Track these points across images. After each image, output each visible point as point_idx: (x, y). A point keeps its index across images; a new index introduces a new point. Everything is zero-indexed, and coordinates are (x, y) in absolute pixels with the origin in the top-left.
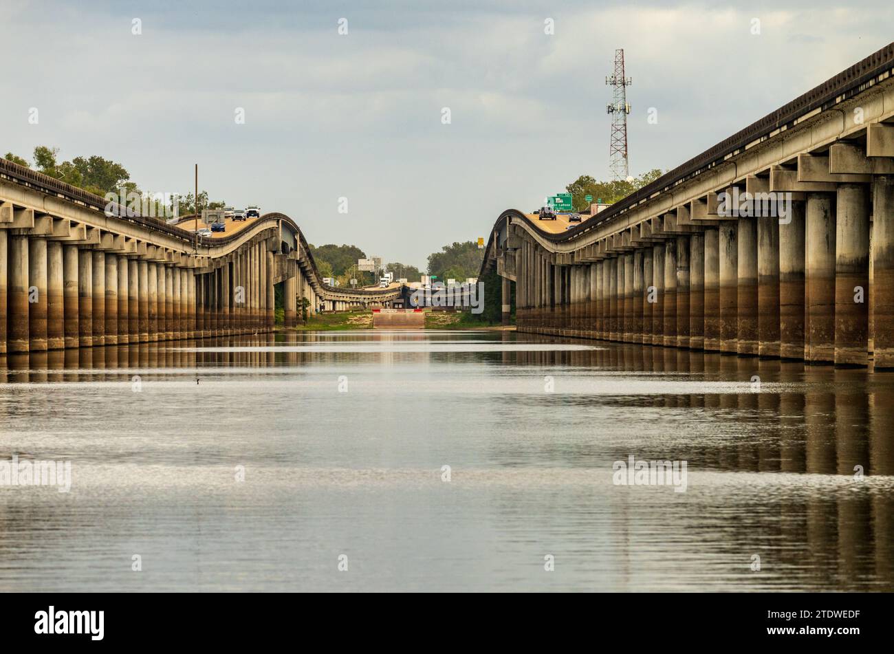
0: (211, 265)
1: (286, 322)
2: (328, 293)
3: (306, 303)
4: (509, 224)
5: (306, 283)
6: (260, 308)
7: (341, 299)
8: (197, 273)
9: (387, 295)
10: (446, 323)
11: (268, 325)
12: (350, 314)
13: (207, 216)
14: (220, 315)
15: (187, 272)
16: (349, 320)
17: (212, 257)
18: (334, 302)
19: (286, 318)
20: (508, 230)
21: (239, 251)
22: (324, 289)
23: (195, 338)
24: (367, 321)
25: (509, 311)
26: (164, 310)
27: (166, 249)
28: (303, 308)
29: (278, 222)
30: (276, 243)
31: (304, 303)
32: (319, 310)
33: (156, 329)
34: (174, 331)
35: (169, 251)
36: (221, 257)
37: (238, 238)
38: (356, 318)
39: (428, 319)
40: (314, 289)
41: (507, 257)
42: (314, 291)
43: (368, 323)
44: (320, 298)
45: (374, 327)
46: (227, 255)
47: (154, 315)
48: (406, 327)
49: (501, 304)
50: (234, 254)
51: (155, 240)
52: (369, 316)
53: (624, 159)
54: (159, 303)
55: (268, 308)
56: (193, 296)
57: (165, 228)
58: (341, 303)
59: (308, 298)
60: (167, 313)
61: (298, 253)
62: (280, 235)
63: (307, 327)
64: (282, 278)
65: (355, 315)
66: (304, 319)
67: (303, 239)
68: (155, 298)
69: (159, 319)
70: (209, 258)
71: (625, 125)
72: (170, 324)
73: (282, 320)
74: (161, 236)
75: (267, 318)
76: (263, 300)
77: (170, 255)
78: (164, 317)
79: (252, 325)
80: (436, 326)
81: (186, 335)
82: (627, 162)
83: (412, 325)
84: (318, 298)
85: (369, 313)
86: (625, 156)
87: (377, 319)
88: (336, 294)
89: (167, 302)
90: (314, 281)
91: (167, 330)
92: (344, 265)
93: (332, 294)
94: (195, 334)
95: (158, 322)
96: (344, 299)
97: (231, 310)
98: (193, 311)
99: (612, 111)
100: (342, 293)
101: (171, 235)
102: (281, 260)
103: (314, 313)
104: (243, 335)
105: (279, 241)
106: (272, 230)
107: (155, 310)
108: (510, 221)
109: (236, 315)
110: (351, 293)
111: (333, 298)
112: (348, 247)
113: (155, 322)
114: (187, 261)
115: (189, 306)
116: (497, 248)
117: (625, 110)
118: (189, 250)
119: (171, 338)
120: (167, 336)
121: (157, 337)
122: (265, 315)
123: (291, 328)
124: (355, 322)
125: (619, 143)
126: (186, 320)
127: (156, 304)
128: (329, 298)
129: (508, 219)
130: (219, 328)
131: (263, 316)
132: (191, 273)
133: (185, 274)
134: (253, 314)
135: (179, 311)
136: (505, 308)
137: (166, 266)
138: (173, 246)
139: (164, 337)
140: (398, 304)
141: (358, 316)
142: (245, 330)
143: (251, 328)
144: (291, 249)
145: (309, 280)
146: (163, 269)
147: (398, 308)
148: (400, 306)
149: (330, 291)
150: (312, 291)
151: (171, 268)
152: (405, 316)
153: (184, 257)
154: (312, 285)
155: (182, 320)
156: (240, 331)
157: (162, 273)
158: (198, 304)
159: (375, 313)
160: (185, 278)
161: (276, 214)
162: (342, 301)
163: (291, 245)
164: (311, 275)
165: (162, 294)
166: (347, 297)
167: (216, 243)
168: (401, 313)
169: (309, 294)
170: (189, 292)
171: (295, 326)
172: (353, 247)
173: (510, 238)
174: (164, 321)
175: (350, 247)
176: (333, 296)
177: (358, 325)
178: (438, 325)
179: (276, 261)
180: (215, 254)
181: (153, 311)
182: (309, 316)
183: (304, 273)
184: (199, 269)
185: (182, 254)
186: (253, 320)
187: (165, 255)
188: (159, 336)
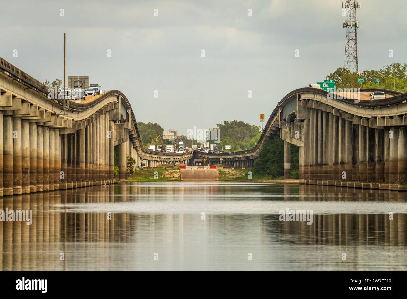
0: (74, 126)
1: (120, 175)
2: (146, 155)
3: (133, 161)
4: (299, 100)
5: (132, 146)
6: (105, 165)
7: (154, 159)
8: (62, 133)
9: (184, 157)
10: (234, 177)
11: (110, 178)
12: (163, 170)
13: (73, 82)
14: (79, 169)
15: (55, 131)
16: (163, 174)
17: (75, 120)
18: (149, 161)
19: (120, 172)
20: (297, 105)
21: (94, 116)
22: (143, 152)
23: (60, 190)
24: (176, 175)
25: (290, 168)
26: (35, 164)
27: (39, 108)
28: (131, 165)
29: (118, 98)
30: (116, 114)
31: (131, 161)
32: (140, 167)
33: (29, 182)
34: (44, 183)
35: (41, 110)
36: (81, 121)
37: (94, 106)
38: (168, 173)
39: (221, 174)
40: (137, 151)
41: (294, 126)
42: (137, 153)
43: (177, 176)
44: (141, 158)
45: (182, 179)
46: (85, 119)
47: (27, 169)
48: (205, 179)
49: (283, 162)
50: (90, 119)
51: (29, 98)
52: (178, 171)
53: (355, 60)
54: (31, 158)
55: (110, 165)
56: (59, 152)
57: (38, 87)
58: (153, 162)
59: (133, 158)
60: (38, 168)
61: (130, 124)
62: (120, 108)
63: (134, 179)
64: (119, 142)
65: (167, 170)
66: (131, 173)
67: (132, 114)
68: (28, 154)
69: (31, 173)
70: (73, 120)
71: (356, 36)
72: (41, 177)
73: (117, 174)
74: (34, 94)
75: (109, 172)
76: (107, 159)
77: (42, 113)
78: (35, 171)
79: (100, 178)
80: (227, 179)
81: (53, 187)
82: (357, 63)
83: (209, 178)
84: (139, 158)
85: (177, 169)
86: (356, 58)
87: (183, 173)
88: (151, 155)
89: (38, 158)
90: (137, 145)
91: (38, 183)
92: (150, 136)
93: (148, 155)
94: (60, 186)
95: (30, 176)
96: (156, 159)
97: (86, 166)
98: (59, 166)
99: (346, 26)
100: (155, 154)
101: (44, 94)
102: (119, 128)
103: (138, 169)
104: (95, 186)
105: (119, 113)
106: (115, 104)
107: (27, 164)
108: (299, 97)
109: (90, 170)
110: (161, 155)
111: (149, 158)
112: (152, 124)
113: (28, 175)
114: (56, 120)
115: (56, 162)
116: (281, 120)
117: (355, 25)
118: (58, 111)
119: (41, 190)
120: (38, 188)
121: (29, 190)
122: (108, 170)
123: (124, 180)
124: (167, 176)
125: (351, 49)
126: (54, 174)
127: (28, 159)
128: (145, 158)
129: (297, 96)
130: (78, 180)
131: (107, 171)
132: (58, 133)
133: (53, 133)
134: (101, 169)
135: (48, 165)
136: (287, 166)
137: (38, 124)
138: (44, 105)
139: (35, 189)
140: (198, 162)
141: (170, 171)
142: (97, 182)
143: (100, 180)
144: (125, 121)
145: (134, 145)
146: (34, 127)
147: (198, 166)
148: (200, 164)
149: (147, 153)
150: (136, 153)
151: (42, 126)
152: (204, 171)
153: (54, 117)
154: (136, 148)
155: (50, 174)
156: (93, 183)
157: (33, 131)
158: (63, 160)
159: (182, 169)
160: (53, 137)
161: (117, 92)
162: (155, 161)
163: (125, 117)
164: (136, 141)
165: (34, 149)
166: (158, 158)
167: (78, 108)
168: (201, 169)
169: (134, 155)
170: (56, 149)
171: (126, 178)
172: (156, 124)
173: (299, 111)
174: (36, 175)
175: (154, 124)
176: (149, 157)
177: (169, 178)
178: (228, 178)
179: (115, 129)
180: (78, 117)
181: (25, 165)
182: (134, 171)
183: (132, 139)
184: (64, 129)
185: (52, 114)
186: (101, 174)
187: (38, 113)
188: (31, 188)
